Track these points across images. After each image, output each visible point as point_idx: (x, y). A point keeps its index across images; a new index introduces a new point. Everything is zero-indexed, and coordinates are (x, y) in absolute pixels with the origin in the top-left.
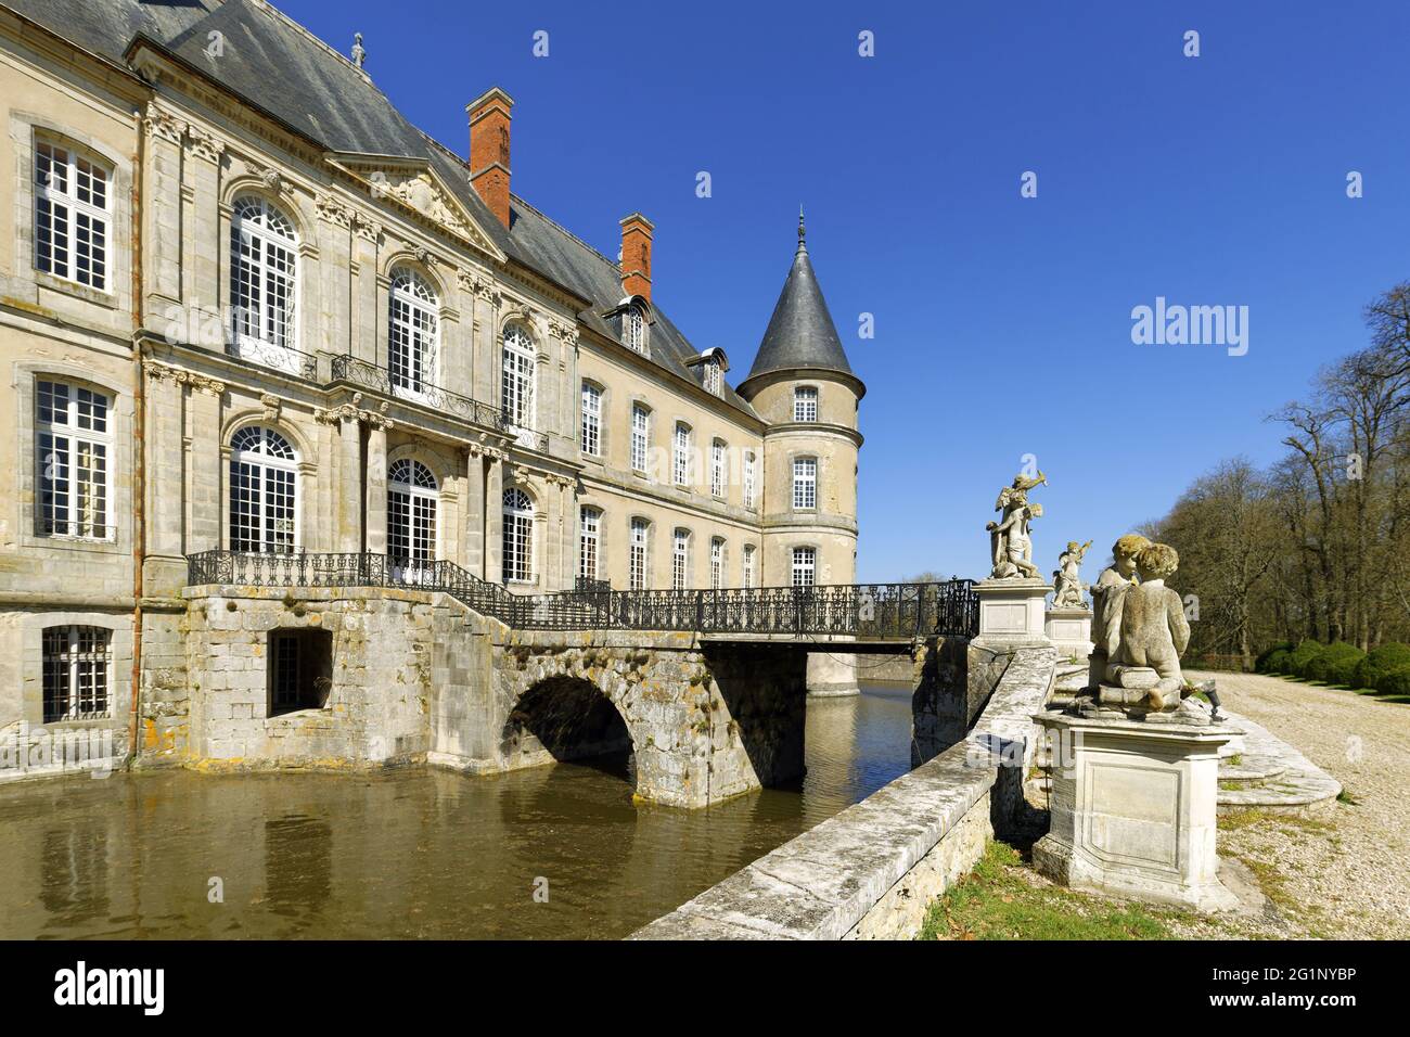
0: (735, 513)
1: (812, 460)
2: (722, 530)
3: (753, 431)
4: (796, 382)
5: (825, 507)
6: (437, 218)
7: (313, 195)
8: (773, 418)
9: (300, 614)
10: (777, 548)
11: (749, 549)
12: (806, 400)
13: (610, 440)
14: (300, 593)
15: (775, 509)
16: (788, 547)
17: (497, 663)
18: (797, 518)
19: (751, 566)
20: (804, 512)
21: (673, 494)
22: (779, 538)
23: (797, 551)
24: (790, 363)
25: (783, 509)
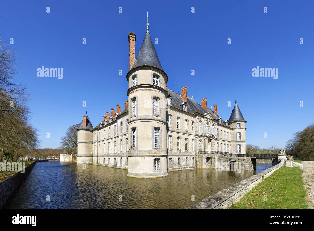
0: (229, 141)
1: (240, 133)
2: (228, 143)
3: (231, 130)
4: (237, 123)
5: (242, 139)
6: (209, 118)
7: (202, 119)
8: (233, 127)
9: (209, 156)
10: (235, 145)
11: (231, 145)
12: (238, 125)
13: (219, 135)
14: (209, 154)
15: (234, 139)
16: (236, 145)
17: (226, 160)
18: (237, 141)
19: (231, 147)
20: (239, 140)
21: (224, 140)
22: (235, 144)
23: (238, 145)
24: (236, 120)
25: (235, 140)
